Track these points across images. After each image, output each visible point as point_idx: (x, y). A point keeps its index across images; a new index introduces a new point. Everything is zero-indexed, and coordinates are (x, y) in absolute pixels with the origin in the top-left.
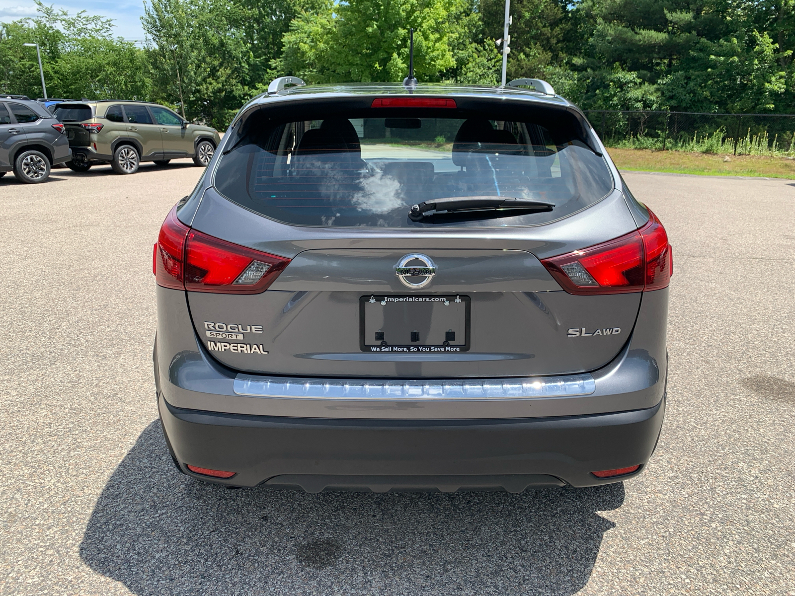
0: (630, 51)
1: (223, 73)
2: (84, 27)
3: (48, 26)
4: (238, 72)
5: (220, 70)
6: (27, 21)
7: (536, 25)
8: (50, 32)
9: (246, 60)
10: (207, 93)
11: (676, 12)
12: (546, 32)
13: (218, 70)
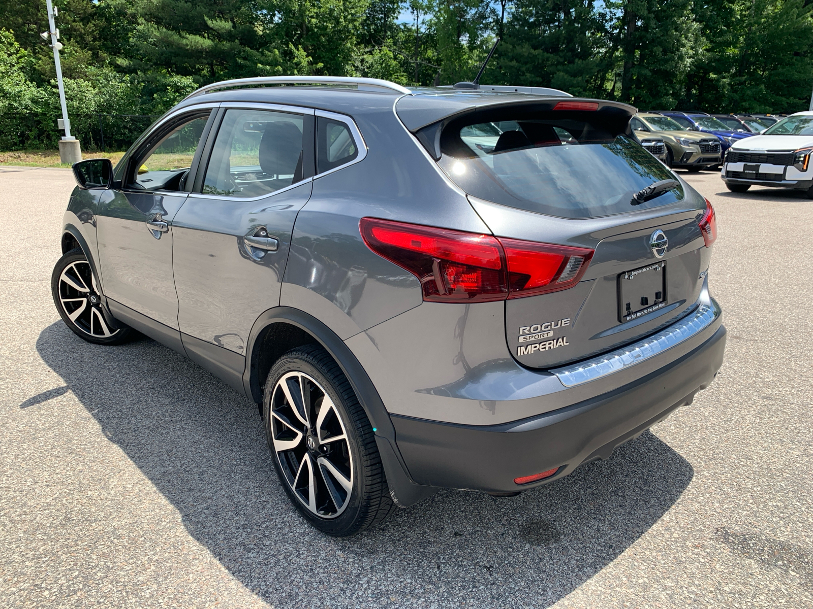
0: (177, 55)
7: (65, 18)
11: (216, 20)
12: (78, 27)
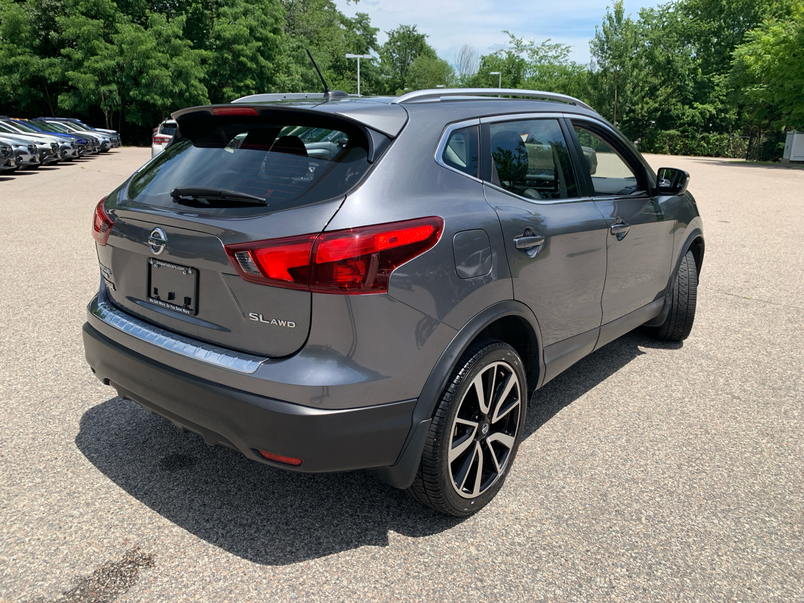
1: (662, 92)
2: (545, 54)
3: (516, 56)
4: (680, 91)
5: (661, 89)
6: (501, 52)
8: (517, 61)
9: (693, 78)
10: (641, 113)
13: (658, 90)
